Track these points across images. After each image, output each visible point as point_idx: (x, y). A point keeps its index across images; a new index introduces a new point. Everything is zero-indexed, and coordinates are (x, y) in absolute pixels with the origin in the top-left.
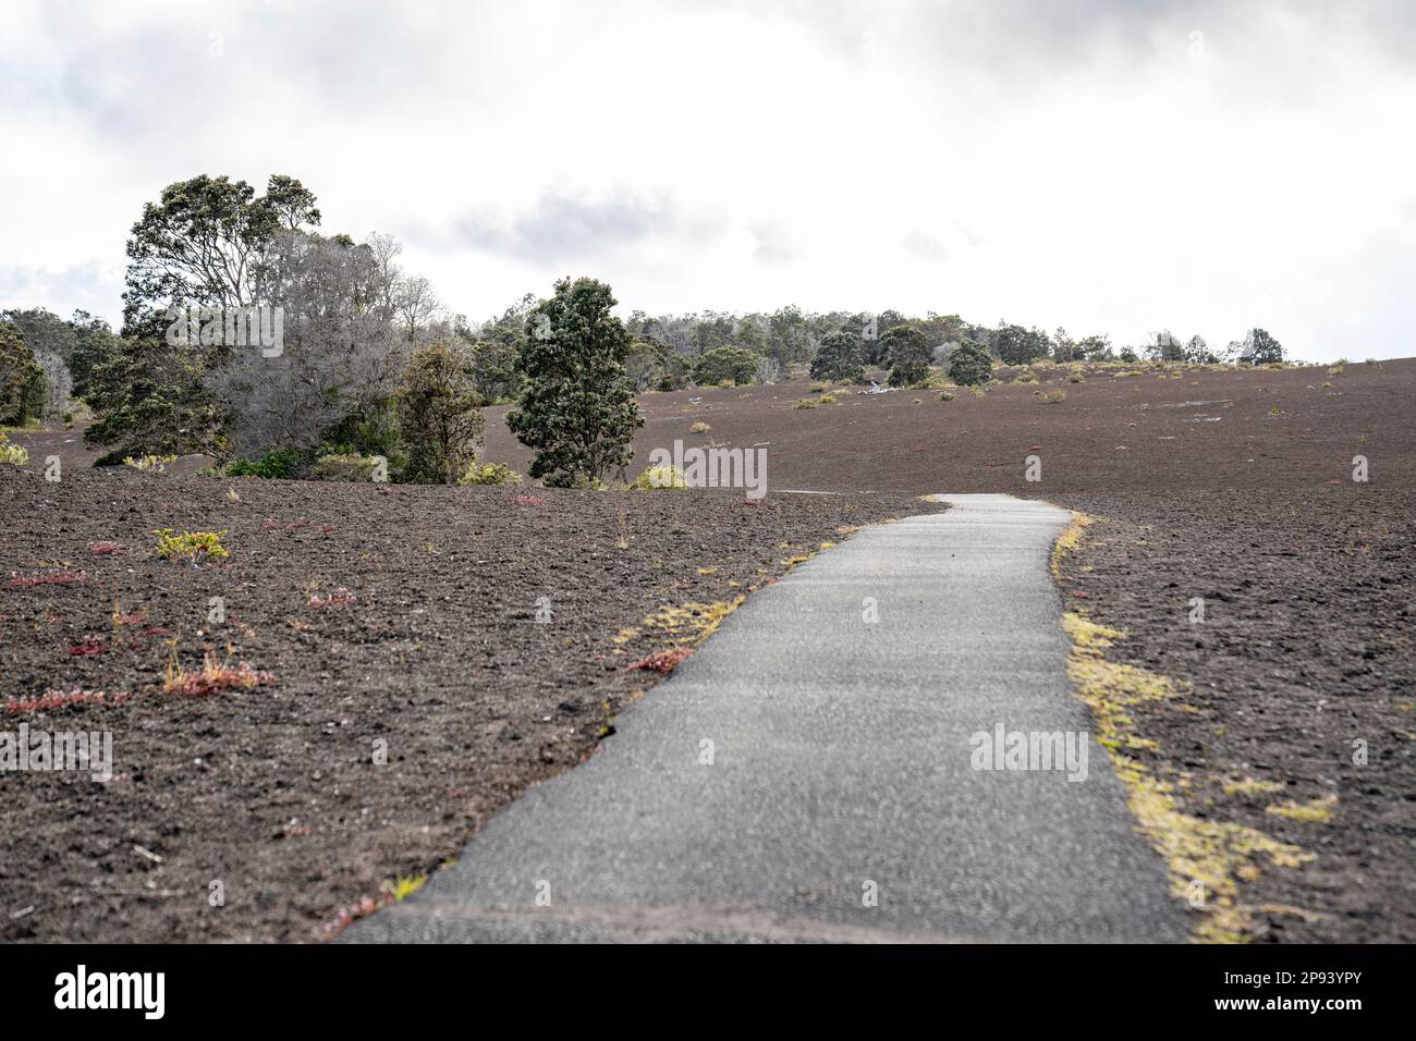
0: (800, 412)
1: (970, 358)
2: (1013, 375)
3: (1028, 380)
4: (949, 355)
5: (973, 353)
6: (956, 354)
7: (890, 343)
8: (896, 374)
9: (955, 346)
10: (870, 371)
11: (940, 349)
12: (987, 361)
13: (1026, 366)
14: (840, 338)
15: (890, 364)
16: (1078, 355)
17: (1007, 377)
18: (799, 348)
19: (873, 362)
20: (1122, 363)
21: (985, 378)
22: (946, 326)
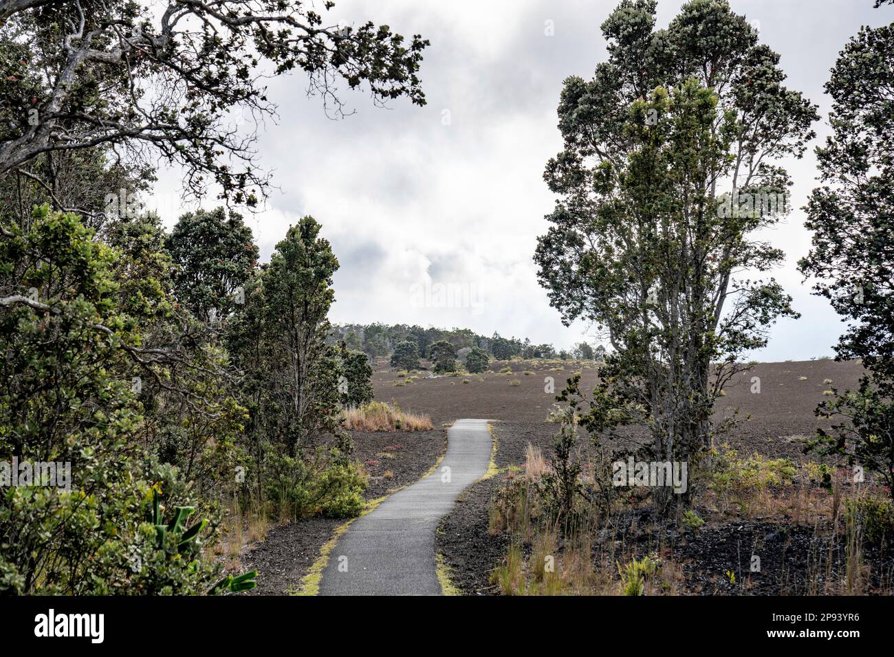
0: (398, 388)
1: (477, 357)
2: (500, 367)
3: (506, 371)
4: (466, 354)
5: (478, 354)
6: (469, 355)
7: (435, 349)
8: (438, 366)
9: (469, 350)
10: (423, 362)
11: (461, 351)
12: (486, 359)
13: (507, 361)
14: (407, 344)
15: (435, 360)
16: (537, 355)
17: (496, 368)
18: (381, 347)
19: (423, 356)
20: (560, 361)
21: (485, 369)
22: (463, 336)
